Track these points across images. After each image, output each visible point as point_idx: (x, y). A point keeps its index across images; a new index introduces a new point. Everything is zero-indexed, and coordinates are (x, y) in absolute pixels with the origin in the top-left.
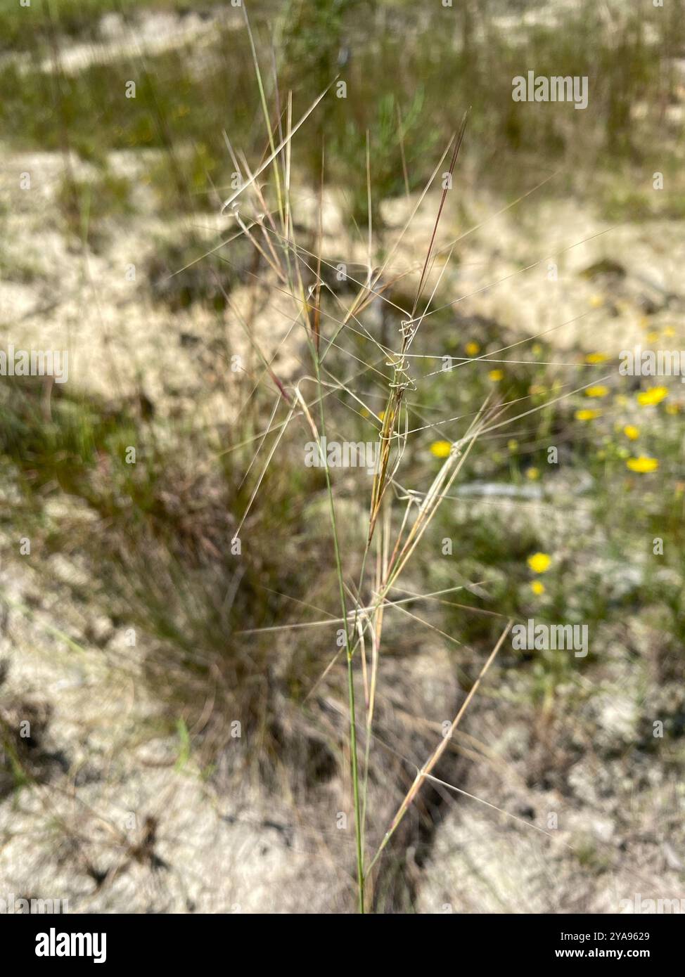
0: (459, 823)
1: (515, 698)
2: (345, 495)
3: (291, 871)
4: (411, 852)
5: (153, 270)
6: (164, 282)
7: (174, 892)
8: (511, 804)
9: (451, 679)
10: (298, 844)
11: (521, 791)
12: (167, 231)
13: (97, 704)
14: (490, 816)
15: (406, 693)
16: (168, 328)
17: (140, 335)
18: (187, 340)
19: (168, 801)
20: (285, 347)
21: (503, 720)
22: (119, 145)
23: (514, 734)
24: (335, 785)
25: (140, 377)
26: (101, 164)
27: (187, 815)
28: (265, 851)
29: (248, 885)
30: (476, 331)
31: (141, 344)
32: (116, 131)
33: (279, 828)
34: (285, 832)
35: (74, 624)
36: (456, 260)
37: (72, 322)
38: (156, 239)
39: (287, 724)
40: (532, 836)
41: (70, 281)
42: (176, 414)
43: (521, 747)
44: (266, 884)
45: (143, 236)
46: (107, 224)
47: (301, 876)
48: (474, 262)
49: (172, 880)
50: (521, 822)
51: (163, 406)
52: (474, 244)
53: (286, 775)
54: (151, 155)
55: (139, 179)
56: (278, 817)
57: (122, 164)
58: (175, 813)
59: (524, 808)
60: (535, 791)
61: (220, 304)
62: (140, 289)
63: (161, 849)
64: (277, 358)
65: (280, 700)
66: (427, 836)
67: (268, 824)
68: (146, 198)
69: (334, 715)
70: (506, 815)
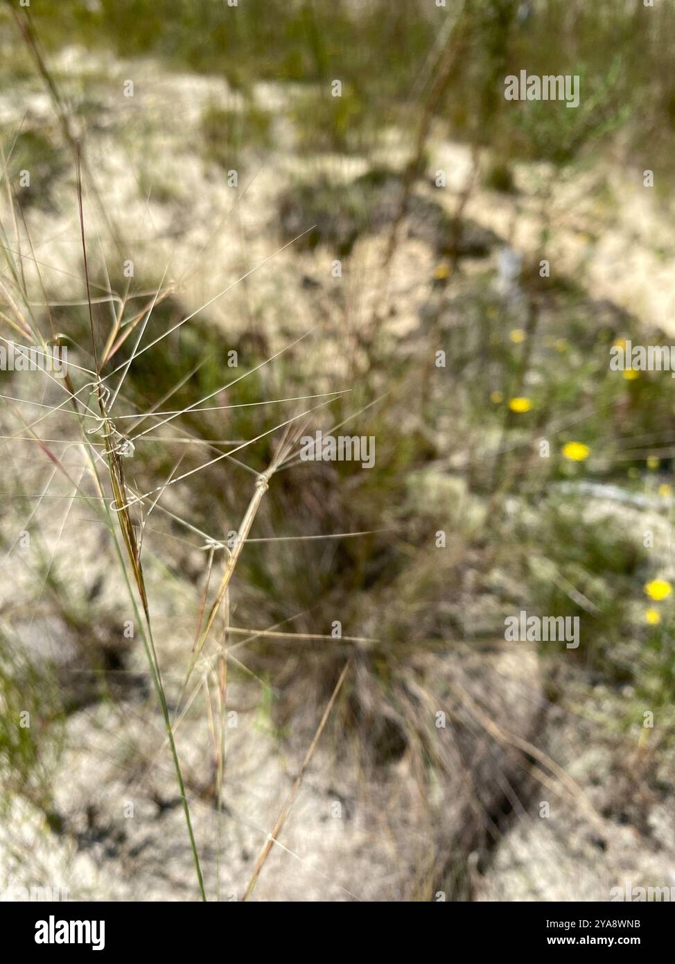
0: (524, 838)
1: (600, 717)
2: (452, 471)
3: (348, 845)
4: (474, 858)
5: (285, 207)
6: (294, 222)
7: (231, 837)
8: (582, 830)
9: (537, 686)
10: (358, 820)
11: (596, 820)
12: (301, 169)
13: (181, 636)
14: (561, 838)
15: (488, 689)
16: (291, 268)
17: (264, 271)
18: (309, 284)
19: (237, 747)
20: (403, 304)
21: (585, 739)
22: (267, 76)
23: (595, 757)
24: (402, 768)
25: (259, 314)
26: (248, 95)
27: (252, 763)
28: (324, 819)
29: (304, 847)
30: (606, 318)
31: (265, 280)
32: (267, 63)
33: (342, 800)
34: (347, 803)
35: (170, 553)
36: (593, 239)
37: (200, 249)
38: (292, 177)
39: (367, 699)
40: (601, 868)
41: (202, 207)
42: (289, 356)
43: (602, 772)
44: (321, 851)
45: (280, 172)
46: (246, 155)
47: (358, 853)
48: (612, 243)
49: (231, 826)
50: (591, 852)
51: (277, 346)
52: (613, 223)
53: (356, 748)
54: (297, 91)
55: (283, 113)
56: (343, 789)
57: (268, 96)
58: (243, 759)
59: (596, 838)
60: (611, 822)
61: (344, 251)
62: (269, 225)
63: (225, 794)
64: (393, 313)
65: (363, 673)
66: (491, 844)
67: (331, 793)
68: (286, 133)
69: (415, 700)
70: (575, 842)
